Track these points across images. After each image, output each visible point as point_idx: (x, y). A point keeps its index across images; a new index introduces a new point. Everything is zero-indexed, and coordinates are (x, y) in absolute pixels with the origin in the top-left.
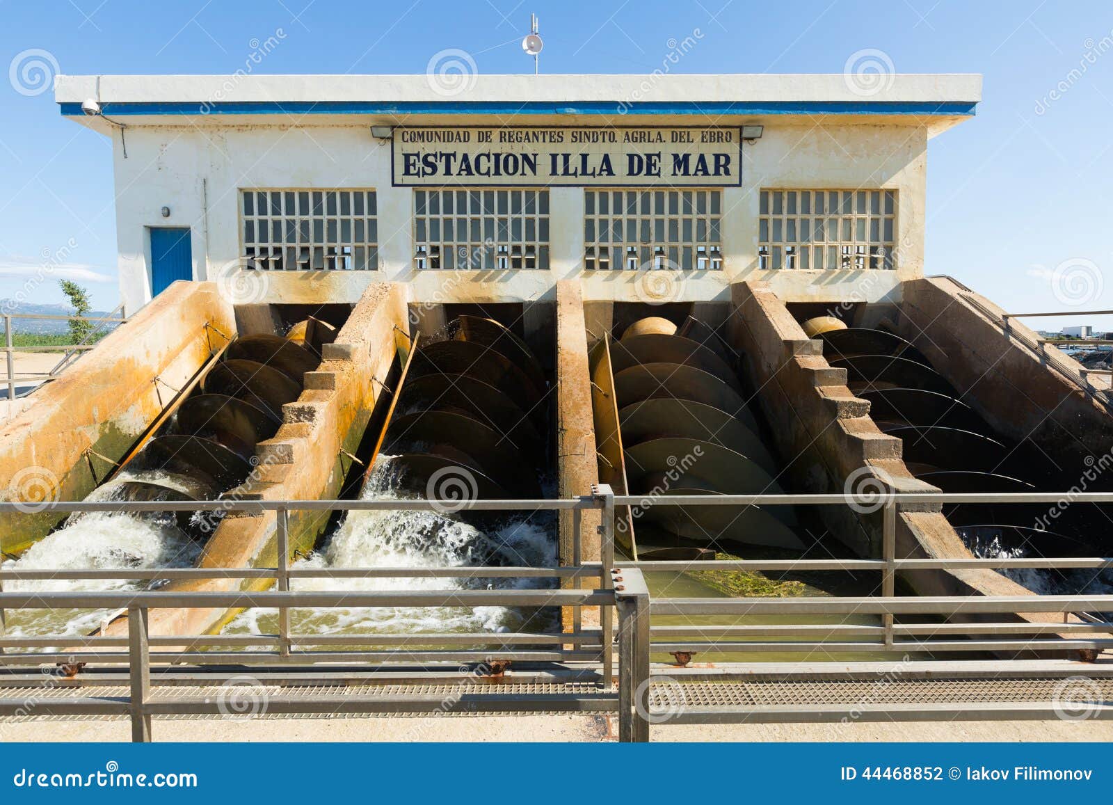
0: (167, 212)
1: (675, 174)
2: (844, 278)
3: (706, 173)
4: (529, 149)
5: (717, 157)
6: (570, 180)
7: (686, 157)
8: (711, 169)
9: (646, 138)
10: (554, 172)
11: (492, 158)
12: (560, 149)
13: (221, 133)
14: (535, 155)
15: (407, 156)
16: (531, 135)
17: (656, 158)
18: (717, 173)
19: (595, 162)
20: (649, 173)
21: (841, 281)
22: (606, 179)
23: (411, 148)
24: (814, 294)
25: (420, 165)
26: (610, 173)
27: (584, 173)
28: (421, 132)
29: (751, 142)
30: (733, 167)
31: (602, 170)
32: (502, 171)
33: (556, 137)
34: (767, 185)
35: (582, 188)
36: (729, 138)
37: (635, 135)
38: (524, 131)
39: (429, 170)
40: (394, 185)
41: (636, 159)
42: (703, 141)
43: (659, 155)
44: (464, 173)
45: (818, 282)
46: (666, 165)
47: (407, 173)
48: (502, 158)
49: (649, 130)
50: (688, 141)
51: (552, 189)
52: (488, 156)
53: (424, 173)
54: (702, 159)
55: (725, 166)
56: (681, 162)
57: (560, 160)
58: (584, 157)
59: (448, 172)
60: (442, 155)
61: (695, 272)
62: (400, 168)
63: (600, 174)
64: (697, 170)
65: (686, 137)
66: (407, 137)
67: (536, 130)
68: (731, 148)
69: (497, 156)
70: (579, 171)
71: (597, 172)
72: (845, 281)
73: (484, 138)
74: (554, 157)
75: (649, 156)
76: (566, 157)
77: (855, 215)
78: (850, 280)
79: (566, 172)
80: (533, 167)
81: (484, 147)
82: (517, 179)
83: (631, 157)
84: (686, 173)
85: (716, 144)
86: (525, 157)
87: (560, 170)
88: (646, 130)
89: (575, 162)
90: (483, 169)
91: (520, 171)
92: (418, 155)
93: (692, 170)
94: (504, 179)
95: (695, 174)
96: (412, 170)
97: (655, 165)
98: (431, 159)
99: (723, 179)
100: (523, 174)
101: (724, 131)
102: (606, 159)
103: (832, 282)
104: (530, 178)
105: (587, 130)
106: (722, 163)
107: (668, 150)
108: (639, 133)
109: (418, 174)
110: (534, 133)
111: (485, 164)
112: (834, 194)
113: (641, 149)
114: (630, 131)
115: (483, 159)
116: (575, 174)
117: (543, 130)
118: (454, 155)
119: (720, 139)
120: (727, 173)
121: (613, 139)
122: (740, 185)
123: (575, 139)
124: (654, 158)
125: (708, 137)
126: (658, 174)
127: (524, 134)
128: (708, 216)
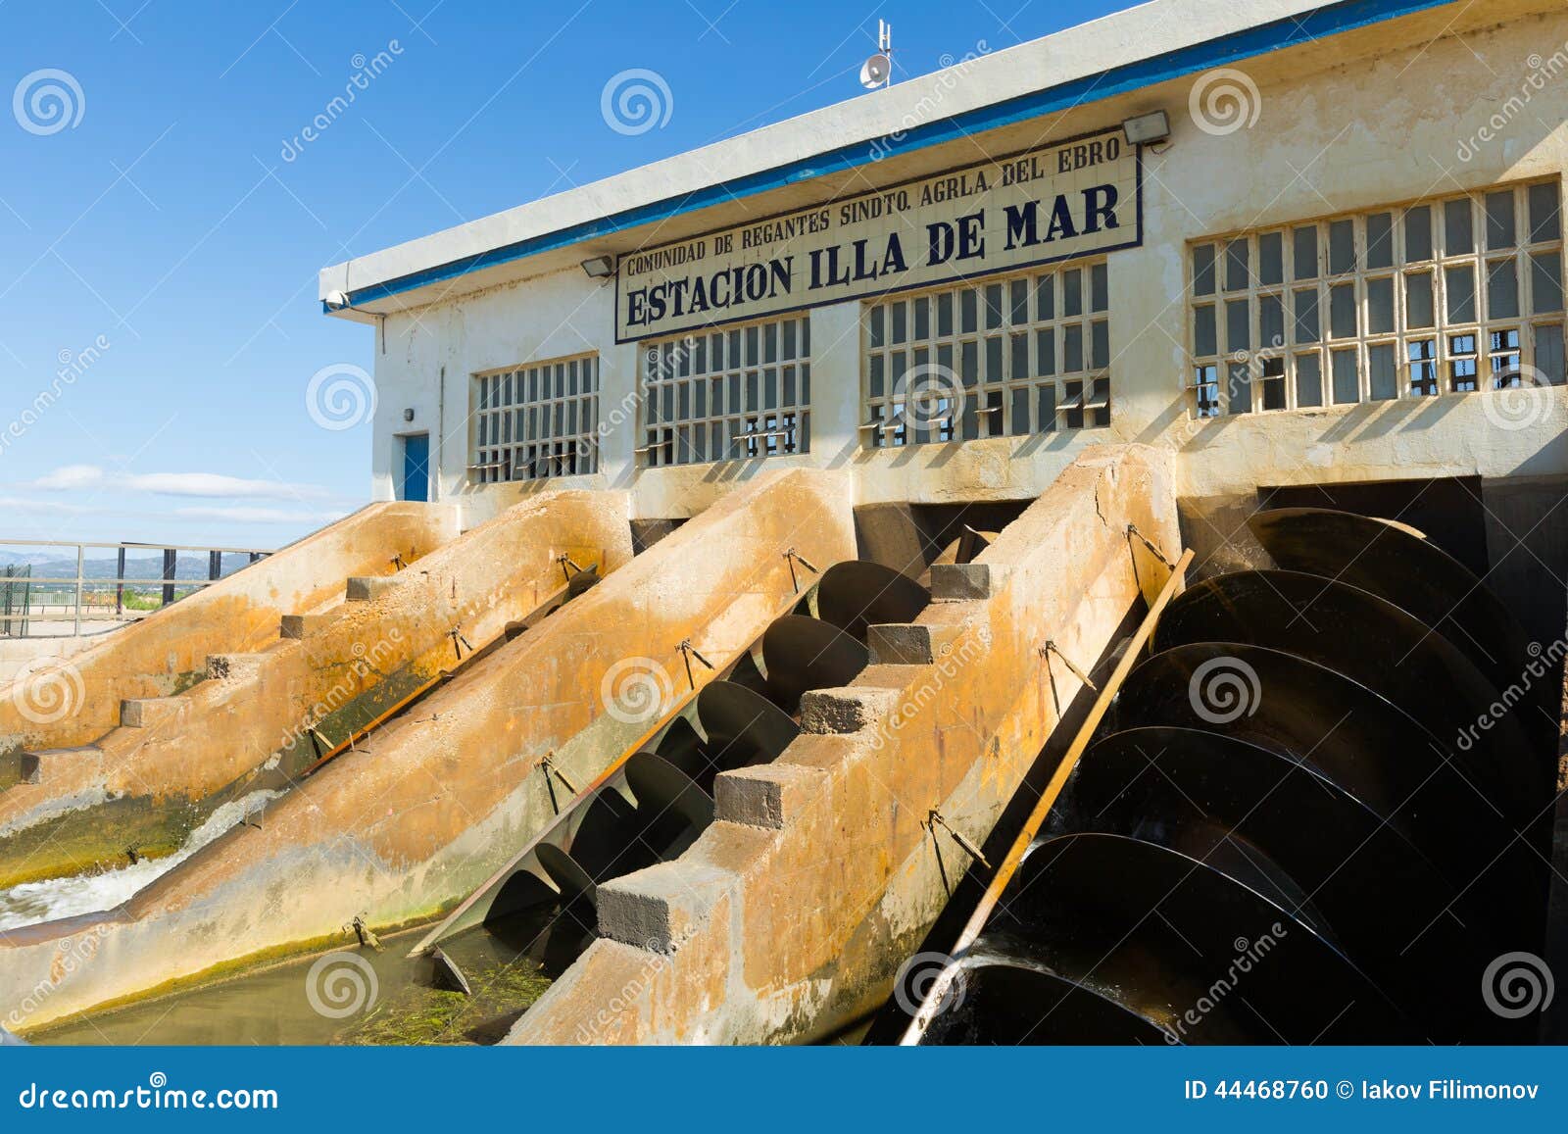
0: (410, 416)
1: (1010, 246)
2: (1408, 420)
3: (1069, 231)
4: (779, 251)
5: (1090, 195)
6: (840, 291)
7: (1031, 208)
8: (1079, 221)
9: (959, 189)
10: (816, 283)
11: (733, 276)
12: (822, 241)
13: (459, 306)
14: (789, 259)
15: (632, 296)
16: (783, 226)
17: (976, 222)
18: (1091, 227)
19: (876, 252)
20: (964, 254)
21: (1398, 427)
22: (895, 280)
23: (637, 282)
24: (1328, 464)
25: (646, 306)
26: (901, 266)
27: (860, 275)
28: (647, 258)
29: (1158, 148)
30: (1124, 210)
31: (887, 264)
32: (745, 296)
33: (819, 222)
34: (1201, 228)
35: (857, 303)
36: (1114, 153)
37: (940, 188)
38: (775, 221)
39: (656, 312)
40: (618, 342)
41: (942, 232)
42: (1061, 170)
43: (980, 217)
44: (697, 307)
45: (1335, 434)
46: (994, 232)
47: (632, 321)
48: (745, 273)
49: (964, 173)
50: (1034, 177)
51: (812, 311)
52: (727, 274)
53: (652, 318)
54: (1061, 206)
55: (1107, 211)
56: (1021, 220)
57: (825, 258)
58: (860, 246)
59: (678, 312)
60: (671, 285)
61: (1053, 436)
62: (624, 317)
63: (884, 272)
64: (1052, 229)
65: (1029, 170)
66: (633, 267)
67: (790, 217)
68: (1116, 172)
69: (739, 271)
70: (853, 274)
71: (880, 269)
72: (1409, 428)
73: (723, 247)
74: (816, 255)
75: (964, 223)
76: (833, 252)
77: (1440, 261)
78: (1424, 422)
79: (833, 280)
80: (786, 279)
81: (724, 262)
82: (765, 305)
83: (933, 229)
84: (1031, 239)
85: (1088, 170)
86: (776, 265)
87: (824, 277)
88: (958, 175)
89: (847, 259)
90: (721, 299)
91: (768, 291)
92: (644, 292)
93: (1041, 232)
94: (749, 307)
95: (1049, 239)
96: (638, 317)
97: (974, 237)
98: (659, 295)
99: (1105, 237)
100: (773, 295)
101: (1103, 139)
102: (894, 243)
103: (1375, 431)
104: (783, 300)
105: (863, 199)
106: (1101, 205)
107: (994, 202)
108: (947, 181)
109: (643, 321)
110: (788, 222)
111: (725, 288)
112: (1378, 221)
113: (950, 212)
114: (931, 183)
115: (722, 280)
116: (846, 280)
117: (800, 214)
118: (685, 282)
119: (1095, 157)
120: (1112, 223)
121: (903, 206)
122: (1139, 243)
123: (847, 218)
124: (972, 223)
125: (1072, 160)
126: (981, 253)
127: (775, 227)
128: (1086, 317)
